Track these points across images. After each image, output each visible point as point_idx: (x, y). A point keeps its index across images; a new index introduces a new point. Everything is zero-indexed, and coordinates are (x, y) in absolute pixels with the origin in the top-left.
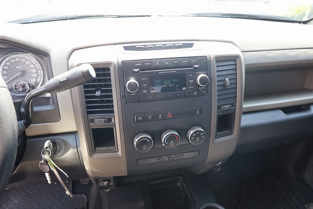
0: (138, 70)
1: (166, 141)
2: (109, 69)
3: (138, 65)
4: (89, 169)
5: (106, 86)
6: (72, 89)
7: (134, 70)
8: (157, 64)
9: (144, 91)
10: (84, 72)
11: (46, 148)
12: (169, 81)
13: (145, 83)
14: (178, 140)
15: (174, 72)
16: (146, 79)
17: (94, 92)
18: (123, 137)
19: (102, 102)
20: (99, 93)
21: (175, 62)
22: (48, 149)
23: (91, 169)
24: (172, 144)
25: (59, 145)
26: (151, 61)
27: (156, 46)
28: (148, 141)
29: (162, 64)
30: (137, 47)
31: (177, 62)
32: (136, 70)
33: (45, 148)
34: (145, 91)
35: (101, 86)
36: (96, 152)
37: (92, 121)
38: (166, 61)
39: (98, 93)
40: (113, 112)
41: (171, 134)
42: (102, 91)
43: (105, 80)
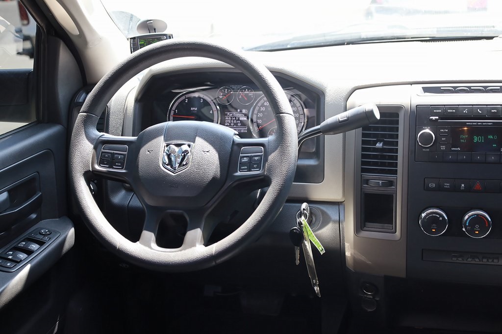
0: (437, 118)
1: (467, 225)
2: (397, 115)
3: (437, 111)
4: (351, 254)
5: (391, 136)
6: (346, 132)
7: (431, 118)
8: (464, 112)
9: (441, 147)
10: (367, 112)
11: (304, 209)
12: (482, 138)
13: (444, 136)
14: (487, 225)
15: (490, 124)
16: (447, 131)
17: (375, 143)
18: (405, 209)
19: (383, 157)
20: (381, 145)
21: (492, 111)
22: (305, 211)
23: (354, 253)
24: (477, 231)
25: (316, 216)
26: (456, 107)
27: (472, 88)
28: (441, 219)
29: (473, 113)
30: (442, 88)
31: (496, 111)
32: (434, 118)
33: (302, 210)
34: (443, 148)
35: (384, 136)
36: (365, 228)
37: (367, 182)
38: (478, 108)
39: (379, 145)
40: (395, 172)
41: (478, 215)
42: (385, 143)
43: (391, 129)
